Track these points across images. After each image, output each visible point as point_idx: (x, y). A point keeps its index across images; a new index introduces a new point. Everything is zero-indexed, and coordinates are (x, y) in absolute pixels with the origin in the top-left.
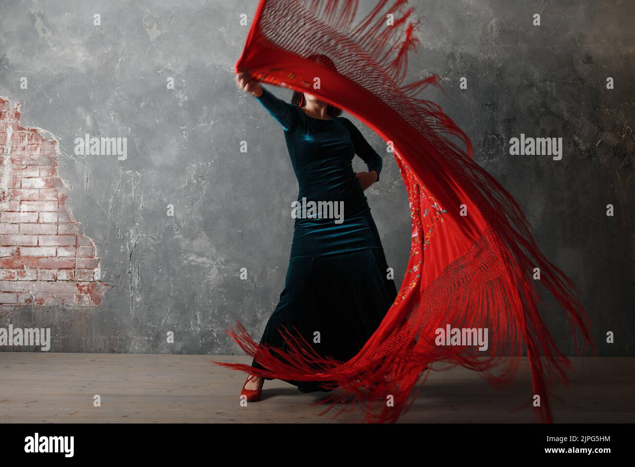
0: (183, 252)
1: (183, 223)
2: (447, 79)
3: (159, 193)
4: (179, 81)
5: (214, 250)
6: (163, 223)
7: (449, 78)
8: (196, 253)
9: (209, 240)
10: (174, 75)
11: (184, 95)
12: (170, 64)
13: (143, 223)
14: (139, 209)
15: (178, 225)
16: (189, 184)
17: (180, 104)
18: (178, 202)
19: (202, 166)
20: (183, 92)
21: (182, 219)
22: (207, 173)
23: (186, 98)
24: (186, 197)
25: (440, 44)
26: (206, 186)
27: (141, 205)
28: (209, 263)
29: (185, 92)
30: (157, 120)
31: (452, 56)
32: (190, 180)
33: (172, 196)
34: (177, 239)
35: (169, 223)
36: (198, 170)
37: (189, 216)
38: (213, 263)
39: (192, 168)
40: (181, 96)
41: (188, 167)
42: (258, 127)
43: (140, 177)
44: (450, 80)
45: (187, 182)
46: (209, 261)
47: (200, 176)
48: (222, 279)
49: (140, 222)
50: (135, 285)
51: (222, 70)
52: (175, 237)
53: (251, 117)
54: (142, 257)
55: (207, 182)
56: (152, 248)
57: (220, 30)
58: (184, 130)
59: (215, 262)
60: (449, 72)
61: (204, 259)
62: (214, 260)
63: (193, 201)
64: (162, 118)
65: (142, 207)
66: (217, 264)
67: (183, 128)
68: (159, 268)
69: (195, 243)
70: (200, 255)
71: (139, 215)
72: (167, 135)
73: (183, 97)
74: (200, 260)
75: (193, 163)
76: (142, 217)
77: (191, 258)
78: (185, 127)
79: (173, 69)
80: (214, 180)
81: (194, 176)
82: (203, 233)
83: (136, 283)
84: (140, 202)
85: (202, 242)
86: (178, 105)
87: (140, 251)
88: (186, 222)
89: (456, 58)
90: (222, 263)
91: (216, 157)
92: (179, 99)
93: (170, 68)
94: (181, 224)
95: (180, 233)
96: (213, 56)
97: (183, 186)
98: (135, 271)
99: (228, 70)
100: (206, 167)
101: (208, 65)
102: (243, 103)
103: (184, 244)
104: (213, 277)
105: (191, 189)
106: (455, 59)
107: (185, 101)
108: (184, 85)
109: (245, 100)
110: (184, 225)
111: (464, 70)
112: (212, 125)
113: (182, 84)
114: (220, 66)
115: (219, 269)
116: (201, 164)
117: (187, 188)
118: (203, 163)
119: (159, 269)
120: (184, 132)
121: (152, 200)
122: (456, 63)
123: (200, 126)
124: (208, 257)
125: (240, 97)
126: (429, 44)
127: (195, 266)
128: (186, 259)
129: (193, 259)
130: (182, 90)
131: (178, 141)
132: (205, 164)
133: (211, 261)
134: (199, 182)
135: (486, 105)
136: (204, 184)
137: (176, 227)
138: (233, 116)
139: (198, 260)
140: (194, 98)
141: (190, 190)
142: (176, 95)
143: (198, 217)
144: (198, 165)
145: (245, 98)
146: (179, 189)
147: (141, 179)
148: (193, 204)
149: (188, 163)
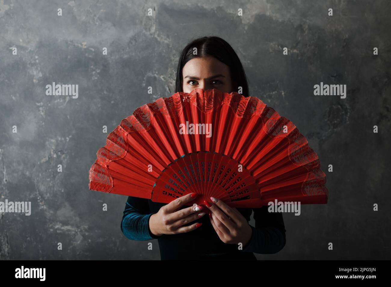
0: (48, 221)
1: (47, 195)
2: (295, 51)
3: (21, 168)
4: (32, 58)
5: (78, 219)
6: (28, 195)
7: (297, 50)
8: (61, 222)
9: (72, 210)
10: (27, 51)
11: (38, 71)
12: (21, 40)
13: (8, 195)
14: (3, 183)
15: (42, 197)
16: (49, 158)
17: (34, 81)
18: (40, 175)
19: (61, 141)
20: (37, 69)
21: (45, 192)
22: (66, 147)
23: (41, 75)
24: (47, 171)
25: (288, 16)
26: (66, 160)
27: (5, 180)
28: (73, 231)
29: (39, 69)
30: (13, 97)
31: (300, 28)
32: (50, 154)
33: (34, 170)
34: (42, 210)
35: (34, 195)
36: (57, 145)
37: (52, 189)
38: (78, 230)
39: (52, 143)
40: (35, 73)
41: (47, 143)
42: (112, 102)
43: (2, 153)
44: (298, 52)
45: (47, 156)
46: (73, 229)
47: (60, 150)
48: (87, 244)
49: (6, 195)
50: (5, 252)
51: (74, 45)
52: (40, 208)
53: (105, 92)
54: (10, 227)
55: (66, 156)
56: (18, 219)
57: (69, 4)
58: (40, 106)
59: (79, 230)
60: (297, 44)
61: (69, 227)
62: (78, 227)
63: (55, 174)
64: (18, 95)
65: (6, 181)
66: (81, 231)
67: (39, 104)
68: (27, 236)
69: (59, 213)
70: (65, 223)
71: (4, 188)
72: (24, 112)
73: (37, 74)
74: (65, 228)
75: (52, 138)
76: (6, 190)
77: (57, 227)
78: (42, 104)
79: (24, 45)
80: (73, 154)
81: (54, 150)
82: (66, 204)
83: (6, 250)
84: (3, 176)
85: (66, 211)
86: (32, 81)
87: (7, 221)
88: (50, 194)
89: (305, 29)
90: (86, 231)
91: (74, 132)
92: (34, 76)
93: (21, 44)
94: (45, 195)
95: (45, 204)
96: (64, 31)
97: (44, 160)
98: (4, 240)
99: (80, 45)
100: (64, 142)
101: (59, 41)
102: (96, 78)
103: (49, 214)
104: (79, 242)
105: (52, 163)
106: (303, 31)
107: (40, 77)
108: (37, 61)
109: (98, 76)
110: (48, 197)
111: (312, 42)
112: (68, 102)
113: (35, 60)
114: (72, 42)
115: (84, 236)
116: (60, 139)
117: (48, 162)
118: (61, 138)
119: (27, 238)
120: (41, 109)
121: (15, 175)
122: (304, 34)
123: (56, 101)
124: (72, 225)
125: (94, 72)
126: (278, 15)
127: (60, 234)
128: (52, 227)
129: (58, 228)
130: (35, 67)
131: (35, 117)
132: (63, 139)
133: (76, 228)
134: (59, 157)
135: (332, 76)
136: (64, 158)
137: (40, 199)
138: (88, 92)
139: (63, 228)
140: (48, 75)
141: (50, 164)
142: (31, 72)
143: (60, 189)
144: (57, 140)
145: (99, 73)
146: (40, 163)
147: (3, 154)
148: (54, 177)
149: (47, 138)
